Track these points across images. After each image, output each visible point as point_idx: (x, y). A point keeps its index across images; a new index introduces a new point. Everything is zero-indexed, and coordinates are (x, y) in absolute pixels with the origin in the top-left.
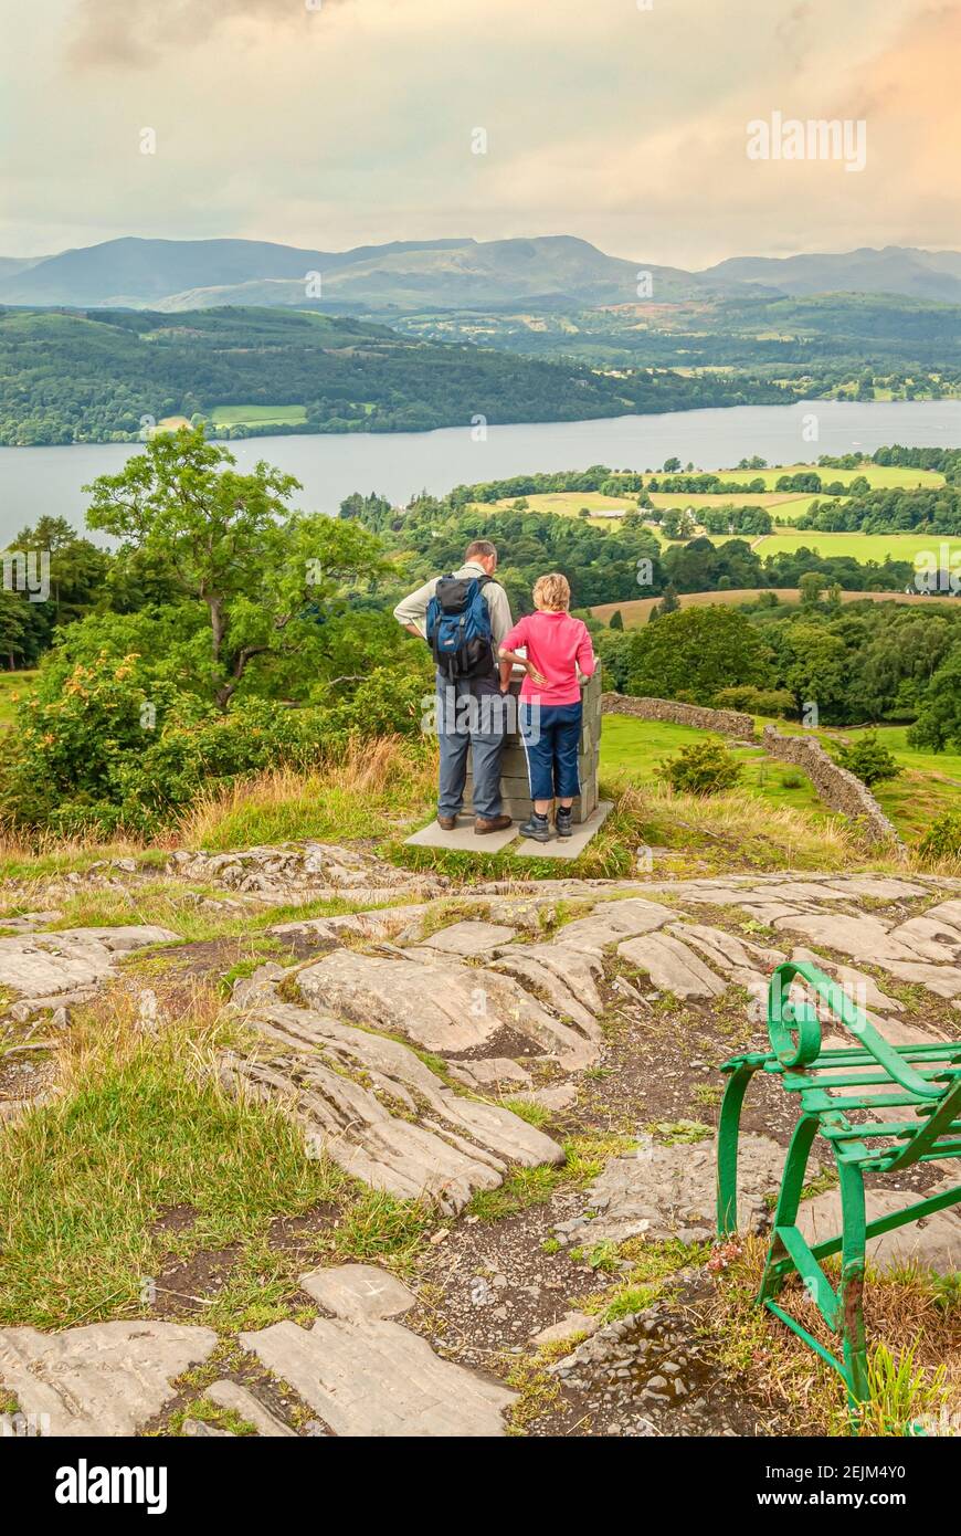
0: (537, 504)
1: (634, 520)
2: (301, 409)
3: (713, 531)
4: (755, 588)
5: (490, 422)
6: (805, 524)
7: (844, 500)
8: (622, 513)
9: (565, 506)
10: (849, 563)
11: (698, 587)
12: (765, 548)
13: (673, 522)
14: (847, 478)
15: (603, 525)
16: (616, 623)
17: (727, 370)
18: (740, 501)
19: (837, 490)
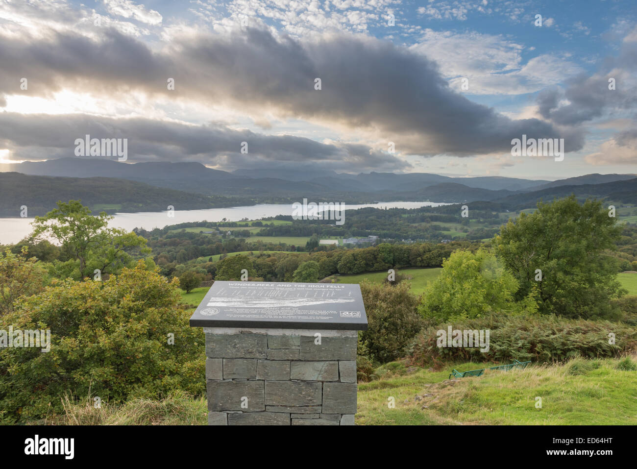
0: (188, 230)
1: (214, 234)
2: (119, 205)
3: (235, 237)
4: (247, 251)
5: (176, 209)
6: (259, 235)
7: (268, 228)
8: (212, 232)
9: (197, 231)
10: (271, 244)
11: (233, 251)
12: (249, 240)
13: (224, 234)
14: (269, 223)
15: (207, 235)
16: (211, 260)
17: (238, 196)
18: (243, 229)
19: (266, 226)
